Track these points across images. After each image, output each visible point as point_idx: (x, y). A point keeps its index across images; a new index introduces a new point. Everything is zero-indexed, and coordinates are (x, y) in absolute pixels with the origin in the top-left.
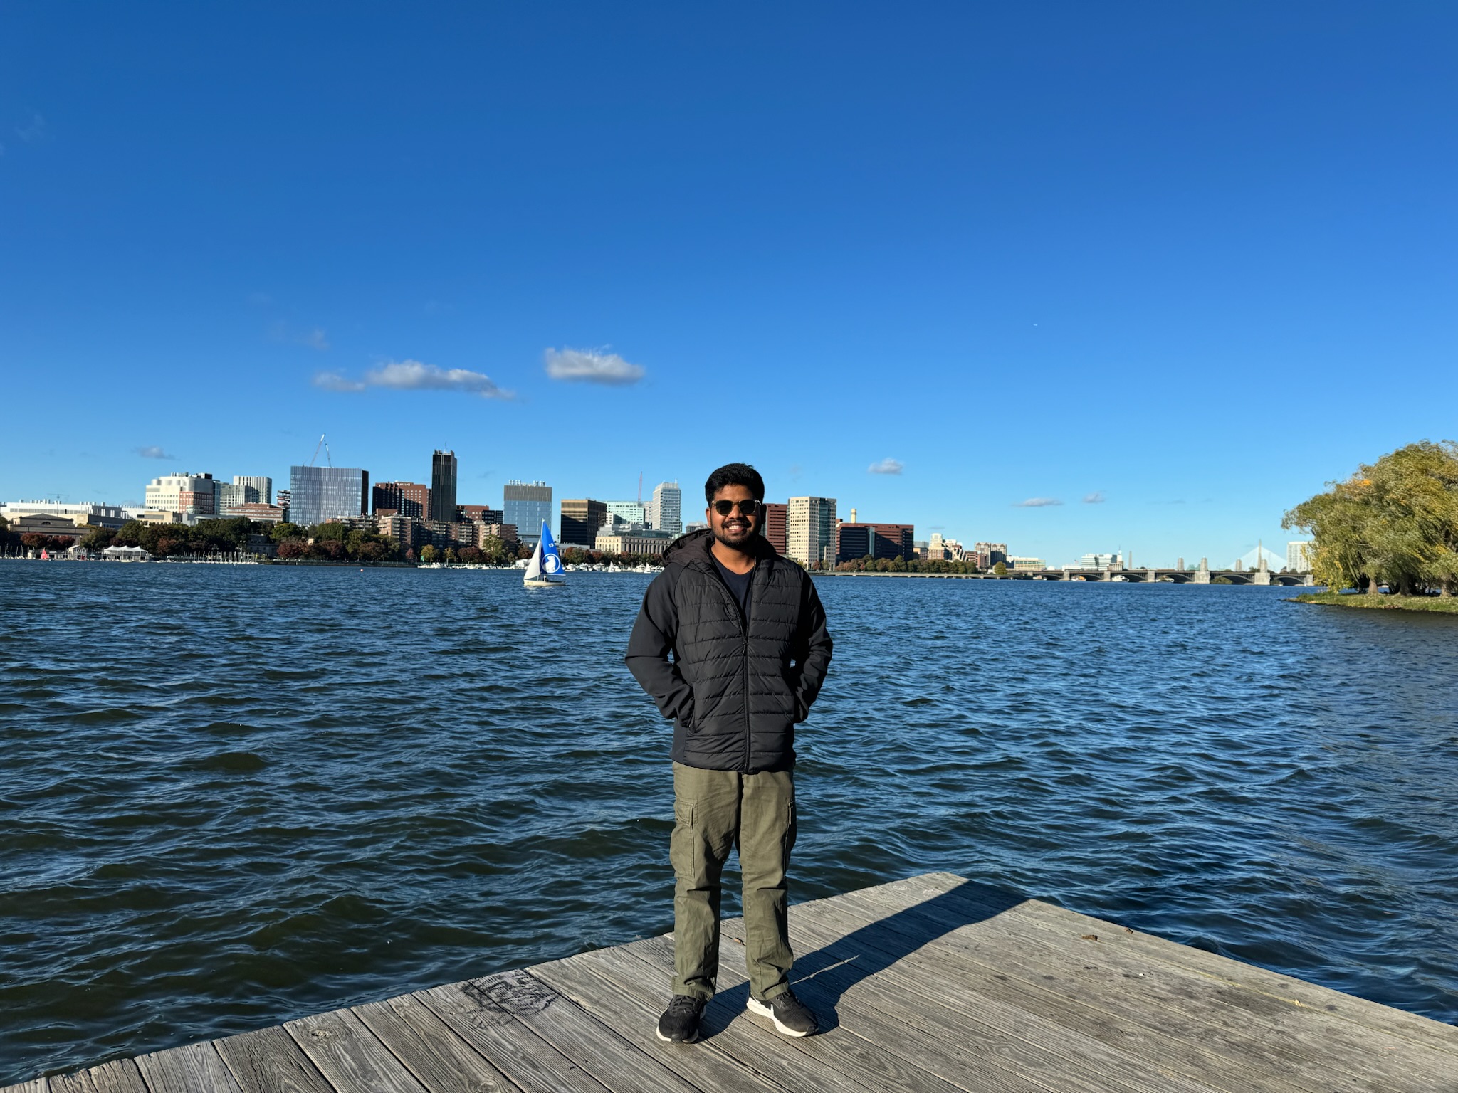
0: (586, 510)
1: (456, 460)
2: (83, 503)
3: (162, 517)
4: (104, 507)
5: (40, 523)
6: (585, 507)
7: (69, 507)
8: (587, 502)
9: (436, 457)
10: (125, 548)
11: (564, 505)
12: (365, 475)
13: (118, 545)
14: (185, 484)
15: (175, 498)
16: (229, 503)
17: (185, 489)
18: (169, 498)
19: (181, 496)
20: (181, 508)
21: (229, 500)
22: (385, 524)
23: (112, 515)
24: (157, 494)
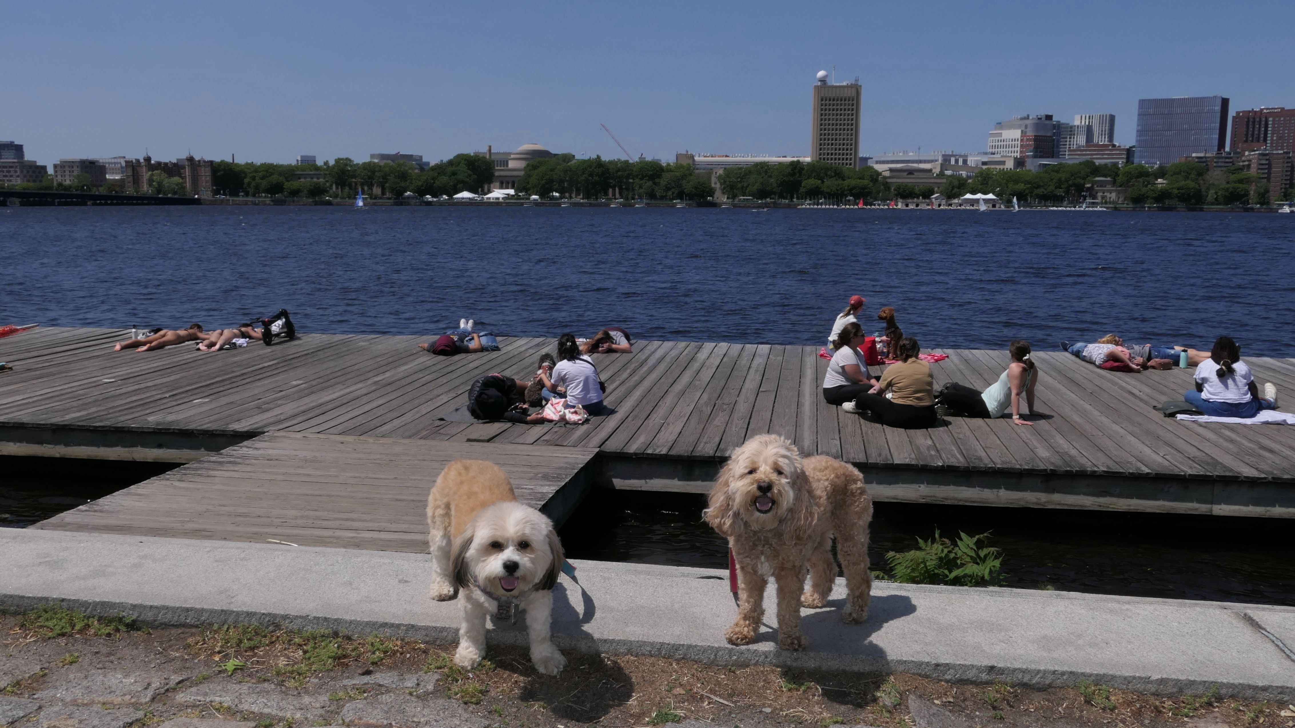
3: (1003, 163)
4: (953, 155)
5: (905, 174)
10: (979, 196)
12: (1225, 102)
13: (973, 193)
14: (1026, 127)
15: (1016, 142)
16: (1070, 145)
17: (1026, 132)
18: (1011, 143)
19: (1022, 140)
20: (1021, 152)
21: (1070, 141)
22: (1250, 161)
23: (960, 163)
24: (1000, 139)
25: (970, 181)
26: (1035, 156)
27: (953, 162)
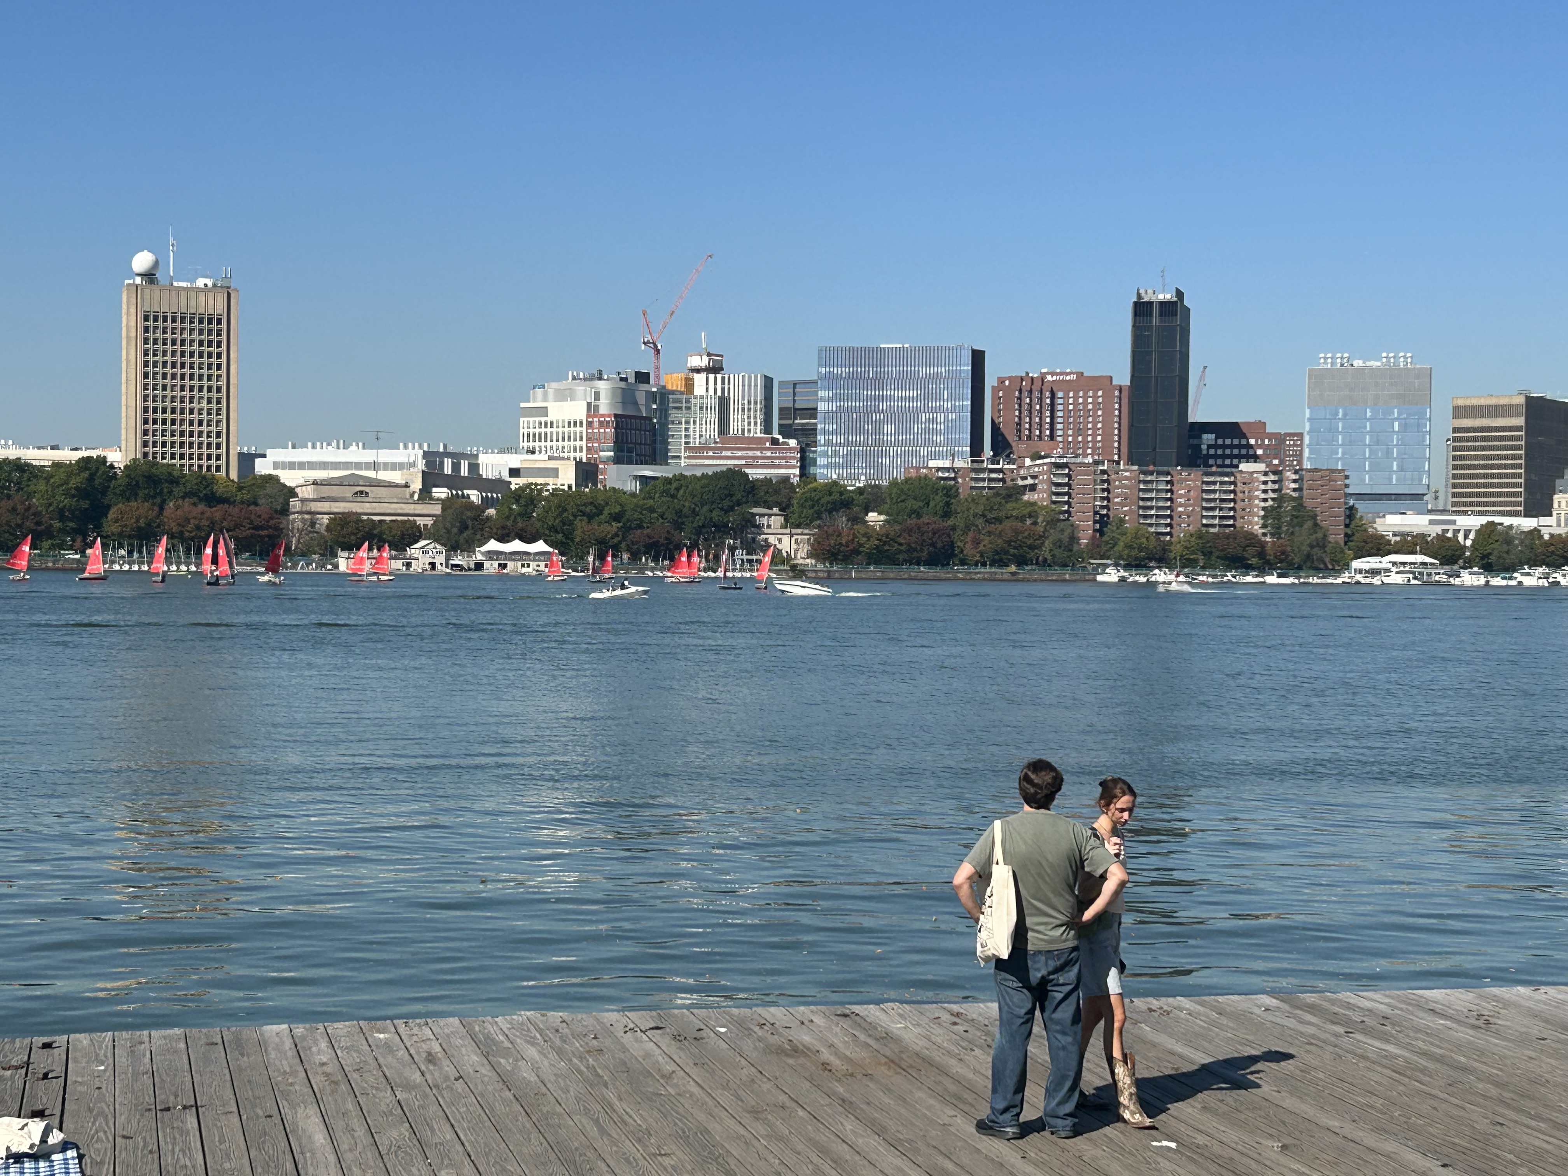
0: (1520, 421)
1: (1188, 310)
2: (406, 447)
3: (555, 473)
4: (447, 454)
5: (348, 492)
6: (1518, 415)
7: (385, 456)
8: (1521, 400)
9: (1142, 309)
10: (517, 545)
11: (1459, 412)
12: (978, 358)
13: (502, 539)
14: (597, 396)
15: (578, 429)
16: (687, 436)
17: (597, 407)
18: (566, 429)
19: (590, 424)
20: (589, 450)
21: (687, 429)
22: (1034, 477)
23: (464, 471)
24: (543, 419)
25: (491, 512)
26: (617, 460)
27: (448, 469)
